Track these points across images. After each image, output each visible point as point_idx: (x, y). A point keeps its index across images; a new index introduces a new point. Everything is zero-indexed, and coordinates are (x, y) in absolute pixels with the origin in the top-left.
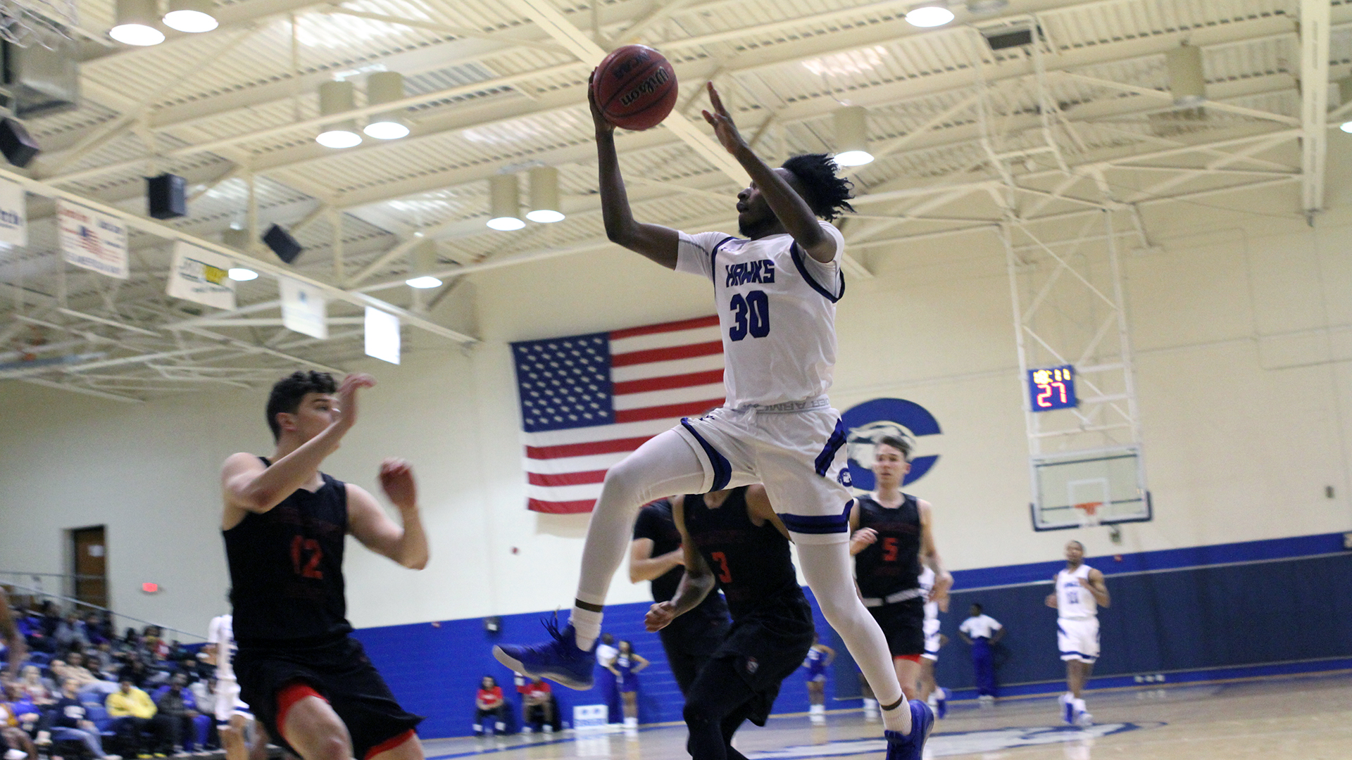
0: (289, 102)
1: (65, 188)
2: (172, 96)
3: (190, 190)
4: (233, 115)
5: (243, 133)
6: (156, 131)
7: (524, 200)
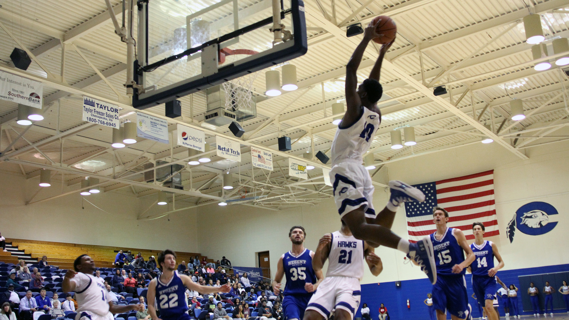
0: (323, 110)
1: (253, 142)
2: (285, 111)
3: (292, 142)
4: (305, 116)
5: (309, 122)
6: (281, 122)
7: (403, 138)
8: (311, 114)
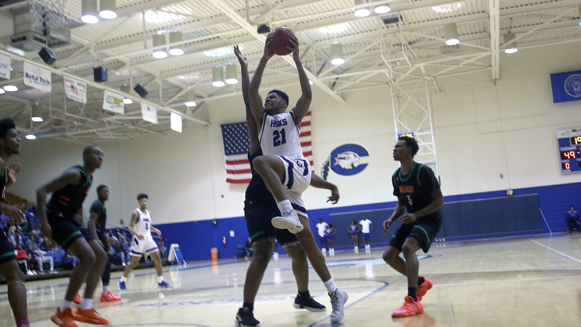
0: (143, 42)
2: (103, 40)
3: (109, 73)
4: (124, 46)
5: (127, 53)
6: (97, 52)
7: (225, 75)
8: (130, 44)
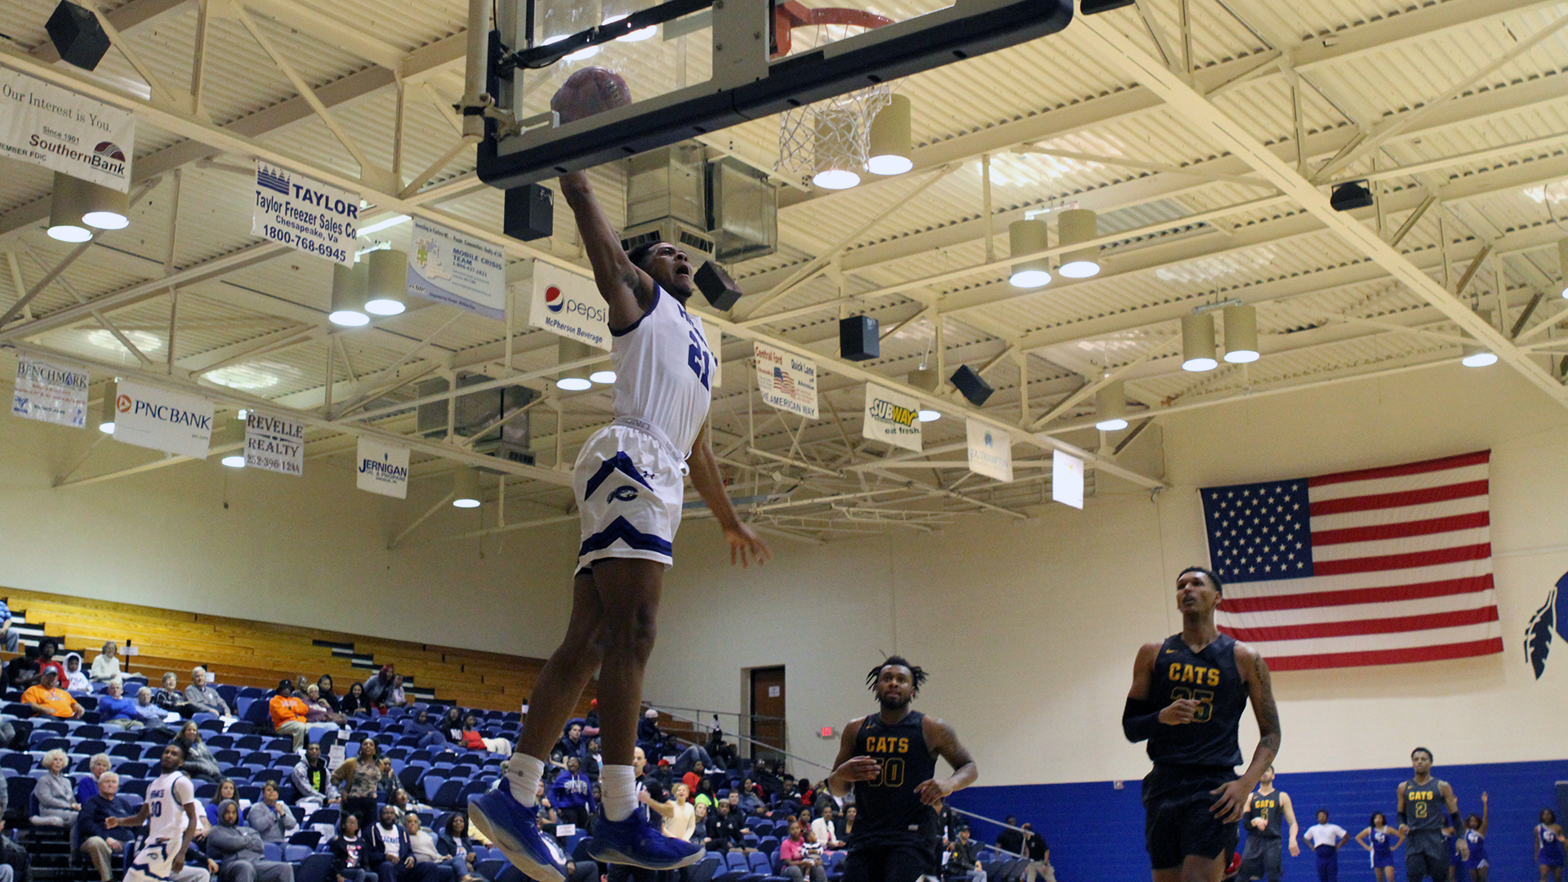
1: (760, 329)
2: (864, 239)
3: (882, 331)
5: (933, 275)
6: (847, 273)
8: (942, 250)
